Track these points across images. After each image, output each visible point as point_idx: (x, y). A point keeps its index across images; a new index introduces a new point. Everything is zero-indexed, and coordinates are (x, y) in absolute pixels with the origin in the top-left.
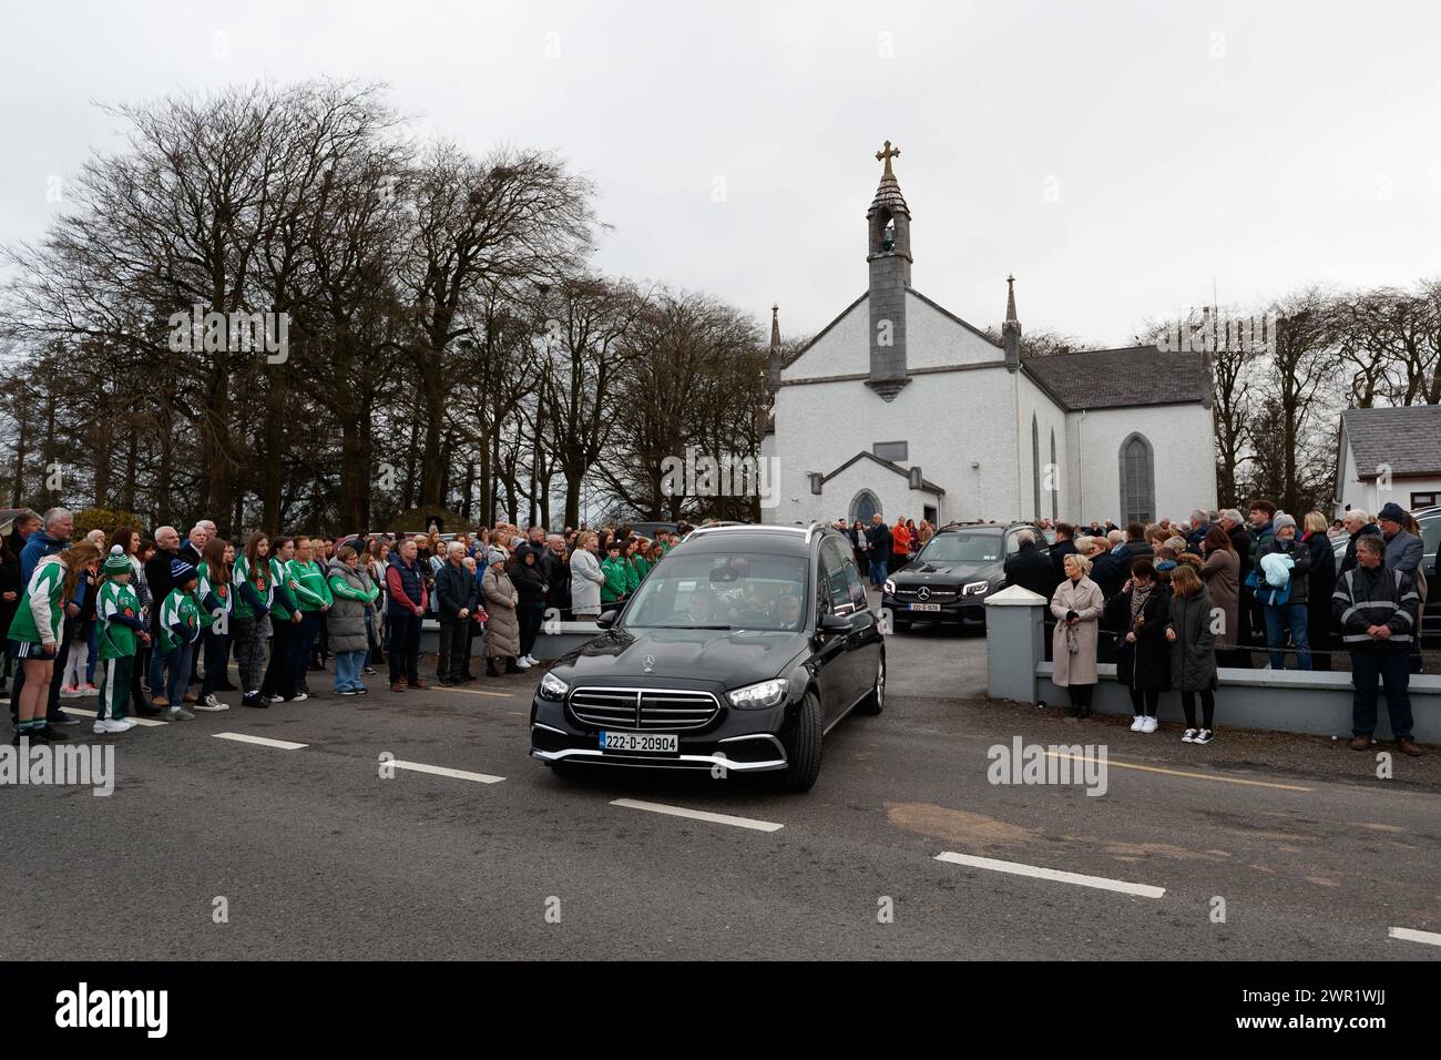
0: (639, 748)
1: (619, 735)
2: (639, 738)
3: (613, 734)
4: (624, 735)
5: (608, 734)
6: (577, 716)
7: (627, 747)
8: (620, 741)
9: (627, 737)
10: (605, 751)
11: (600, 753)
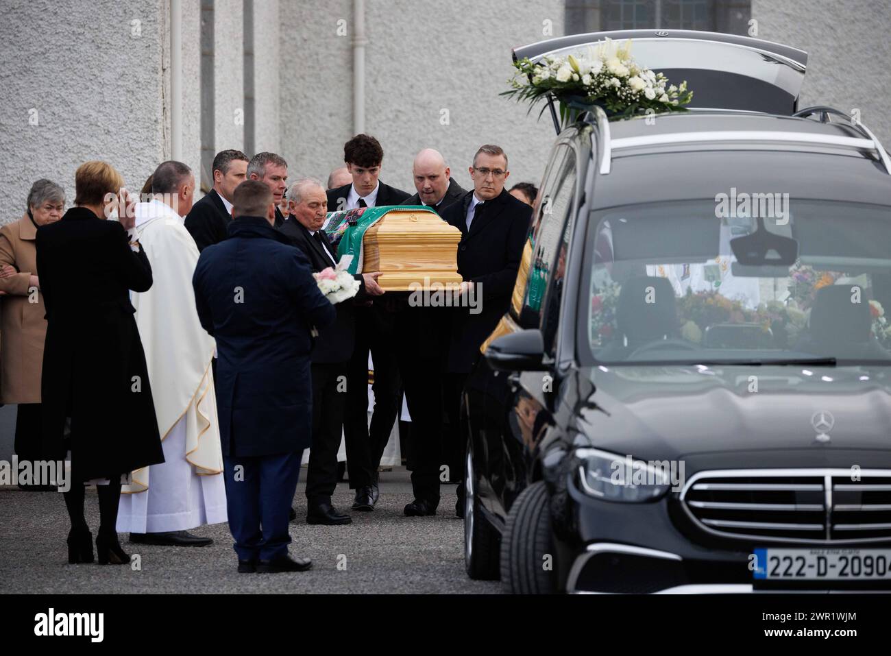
0: (833, 575)
1: (794, 553)
2: (833, 557)
3: (781, 553)
4: (805, 553)
5: (771, 552)
6: (703, 524)
7: (811, 574)
8: (797, 565)
9: (810, 556)
10: (759, 583)
11: (747, 589)
